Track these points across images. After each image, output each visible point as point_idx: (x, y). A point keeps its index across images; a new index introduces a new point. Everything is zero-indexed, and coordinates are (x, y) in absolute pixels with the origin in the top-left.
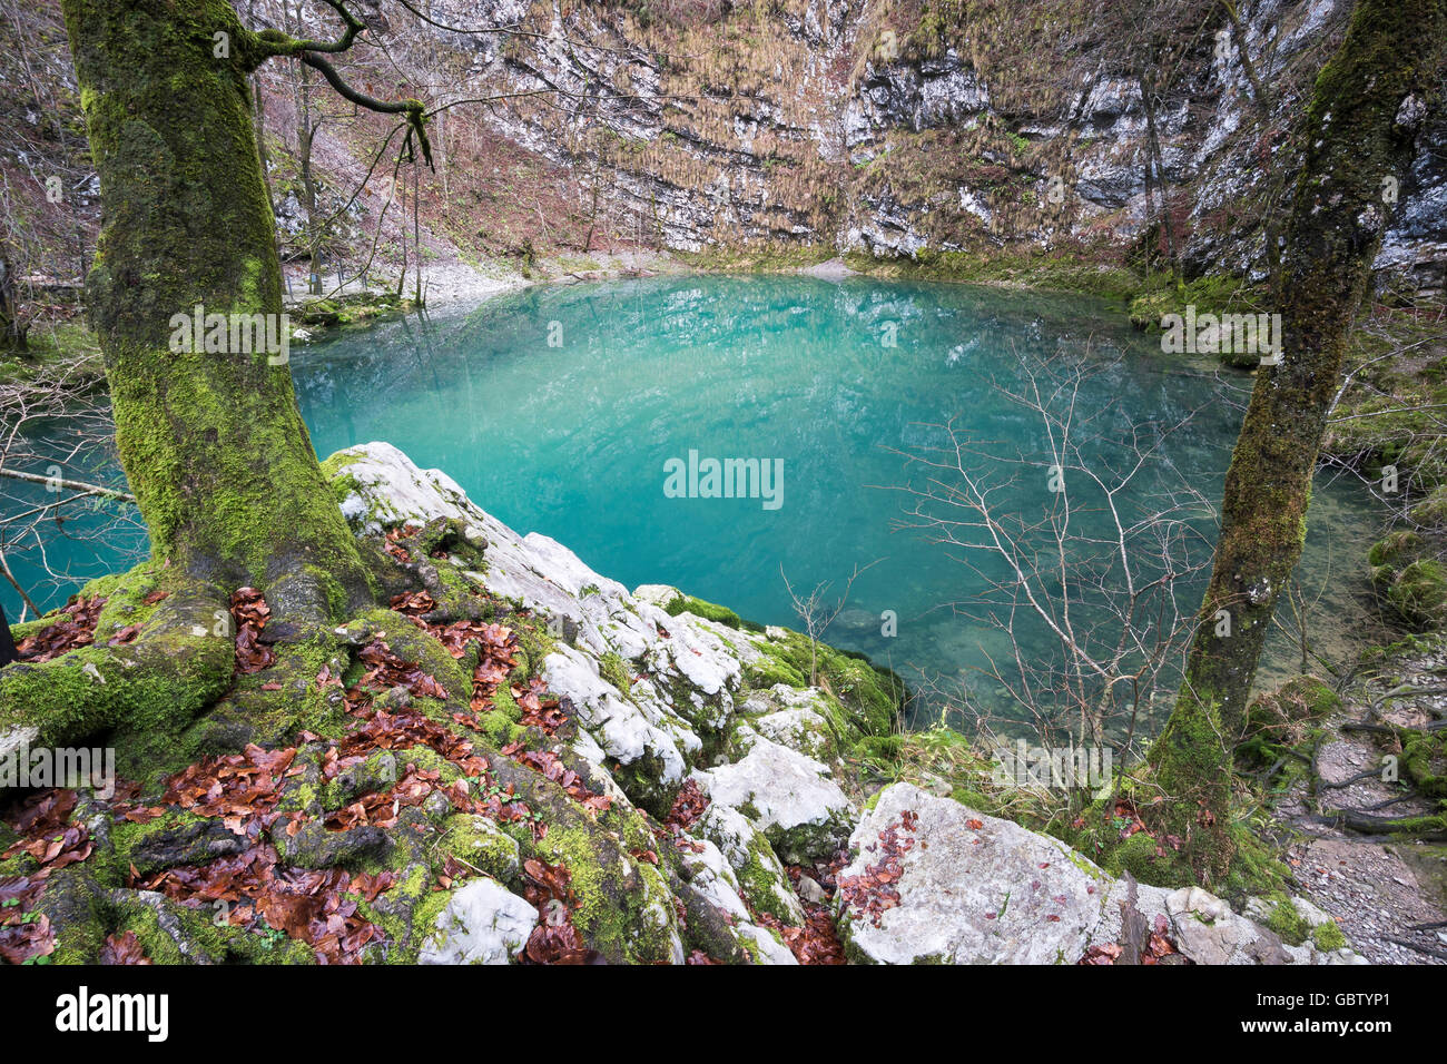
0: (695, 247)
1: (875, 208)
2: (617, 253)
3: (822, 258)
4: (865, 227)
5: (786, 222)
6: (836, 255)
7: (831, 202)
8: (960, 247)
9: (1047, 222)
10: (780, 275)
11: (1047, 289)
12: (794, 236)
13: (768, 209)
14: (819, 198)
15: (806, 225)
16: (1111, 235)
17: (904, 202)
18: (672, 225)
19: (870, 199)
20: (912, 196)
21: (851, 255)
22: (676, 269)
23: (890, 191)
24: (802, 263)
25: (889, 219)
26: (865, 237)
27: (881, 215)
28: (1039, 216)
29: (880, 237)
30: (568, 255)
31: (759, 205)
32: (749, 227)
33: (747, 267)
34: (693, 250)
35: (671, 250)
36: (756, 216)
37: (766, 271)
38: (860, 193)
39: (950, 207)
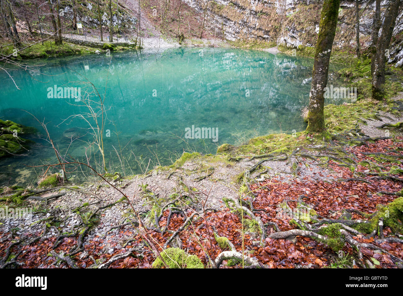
0: (234, 40)
1: (289, 30)
2: (210, 39)
3: (272, 46)
4: (285, 37)
5: (262, 34)
6: (276, 45)
7: (277, 28)
8: (312, 45)
9: (342, 39)
10: (257, 50)
11: (335, 62)
12: (264, 38)
13: (257, 29)
14: (274, 27)
15: (268, 35)
16: (363, 45)
17: (298, 29)
18: (228, 32)
19: (288, 28)
20: (301, 27)
21: (280, 46)
22: (227, 46)
23: (294, 25)
24: (265, 47)
25: (293, 35)
26: (285, 40)
27: (290, 33)
28: (340, 36)
29: (289, 40)
30: (195, 38)
31: (255, 28)
32: (251, 35)
33: (248, 47)
34: (233, 40)
35: (227, 40)
36: (253, 31)
37: (253, 49)
38: (286, 25)
39: (311, 32)
